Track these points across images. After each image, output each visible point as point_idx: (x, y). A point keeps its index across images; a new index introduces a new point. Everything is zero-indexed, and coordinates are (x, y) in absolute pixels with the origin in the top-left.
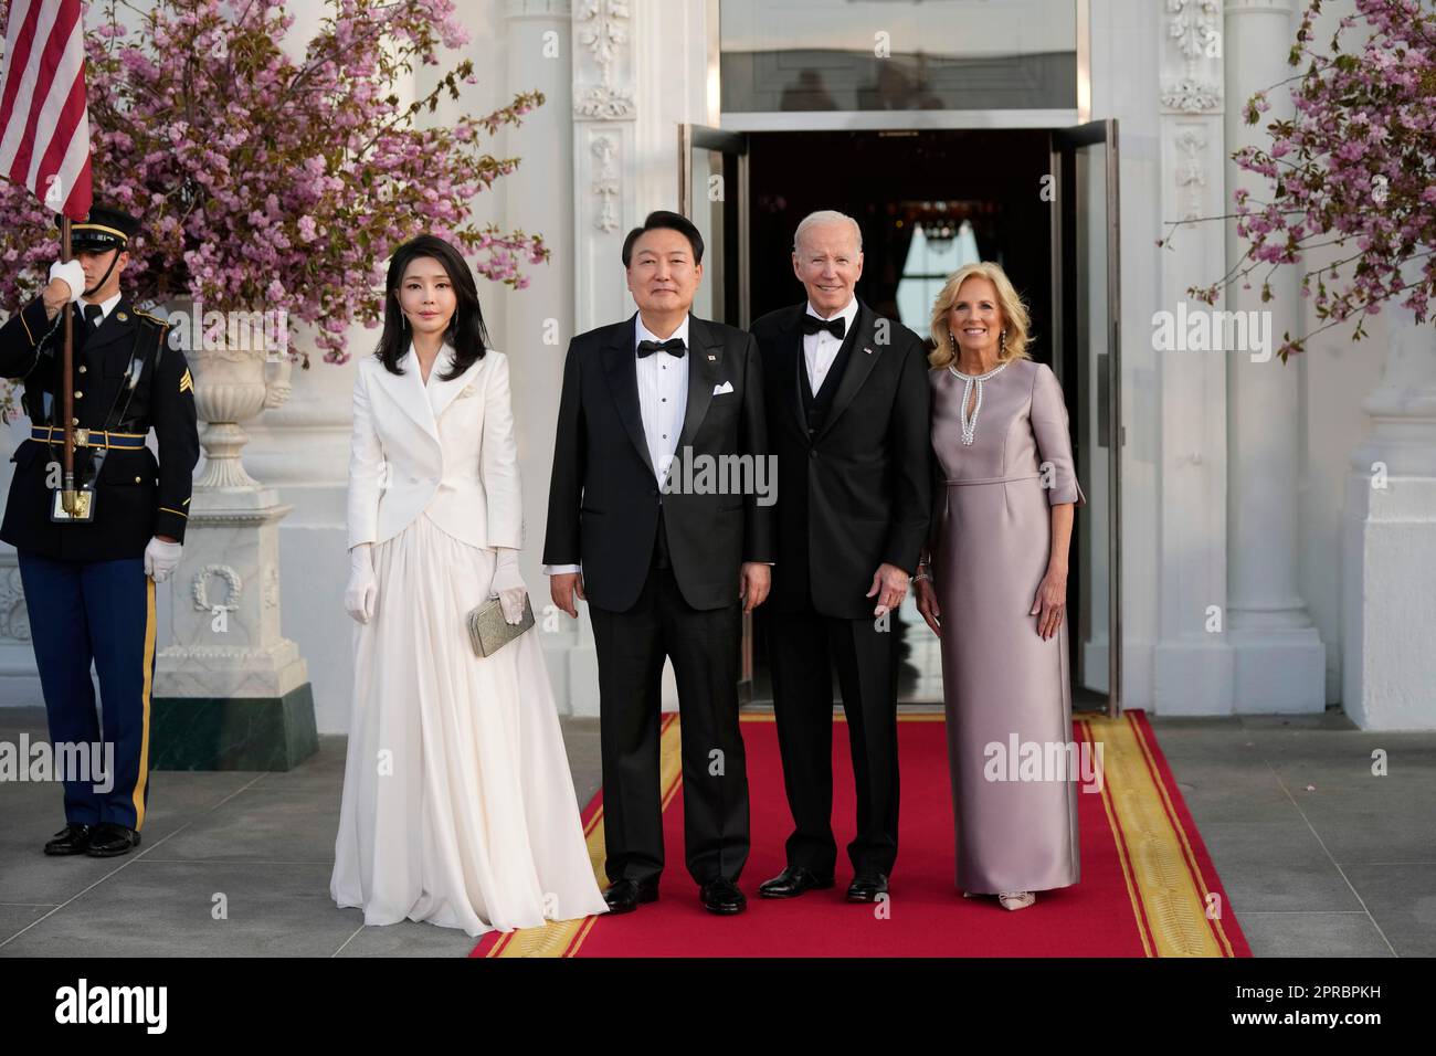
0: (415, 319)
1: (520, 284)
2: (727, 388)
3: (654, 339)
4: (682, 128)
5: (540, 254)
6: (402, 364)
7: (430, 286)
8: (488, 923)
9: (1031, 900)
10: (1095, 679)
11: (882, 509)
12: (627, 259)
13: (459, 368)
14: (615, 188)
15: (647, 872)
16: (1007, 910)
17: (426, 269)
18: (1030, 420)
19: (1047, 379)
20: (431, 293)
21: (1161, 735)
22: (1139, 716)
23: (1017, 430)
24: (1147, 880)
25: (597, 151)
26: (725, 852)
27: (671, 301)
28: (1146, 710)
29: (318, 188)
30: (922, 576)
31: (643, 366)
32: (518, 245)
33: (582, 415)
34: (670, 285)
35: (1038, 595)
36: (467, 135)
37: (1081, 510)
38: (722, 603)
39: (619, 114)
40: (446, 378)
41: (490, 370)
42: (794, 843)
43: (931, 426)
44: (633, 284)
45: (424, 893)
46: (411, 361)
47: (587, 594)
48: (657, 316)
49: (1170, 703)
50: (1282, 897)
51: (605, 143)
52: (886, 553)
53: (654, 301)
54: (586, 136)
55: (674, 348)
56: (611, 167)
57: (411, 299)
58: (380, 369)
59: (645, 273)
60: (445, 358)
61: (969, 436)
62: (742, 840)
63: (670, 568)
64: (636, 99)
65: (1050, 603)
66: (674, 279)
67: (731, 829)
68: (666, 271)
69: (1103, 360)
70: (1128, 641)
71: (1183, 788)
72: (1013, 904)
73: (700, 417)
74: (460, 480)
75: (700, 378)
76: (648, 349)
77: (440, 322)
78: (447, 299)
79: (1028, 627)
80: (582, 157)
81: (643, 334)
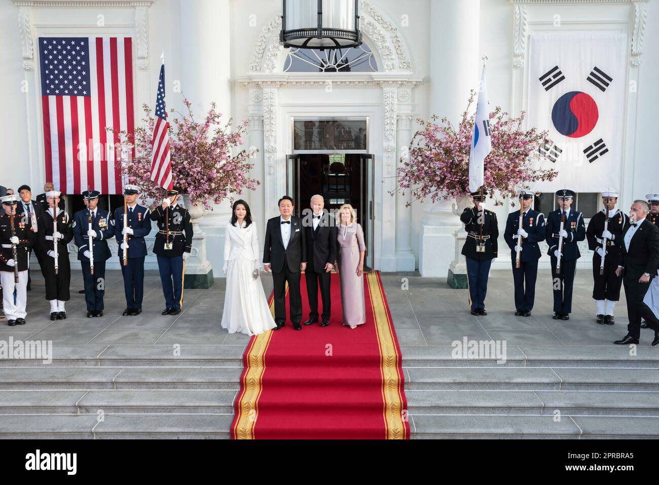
0: (238, 216)
1: (254, 189)
2: (298, 230)
3: (284, 221)
4: (287, 155)
5: (258, 183)
6: (235, 224)
7: (241, 210)
8: (252, 333)
9: (356, 326)
10: (369, 264)
11: (327, 251)
12: (279, 205)
13: (247, 226)
14: (273, 165)
15: (282, 321)
16: (351, 328)
17: (241, 206)
18: (356, 235)
19: (360, 227)
20: (242, 211)
21: (382, 278)
22: (378, 272)
23: (354, 237)
24: (378, 320)
25: (269, 158)
26: (298, 317)
27: (288, 214)
28: (379, 270)
29: (215, 176)
30: (335, 264)
31: (282, 226)
32: (254, 182)
33: (270, 235)
34: (287, 211)
35: (358, 268)
36: (244, 159)
37: (366, 253)
38: (297, 271)
39: (274, 151)
40: (245, 228)
41: (253, 226)
42: (311, 314)
43: (337, 236)
44: (280, 210)
45: (240, 326)
46: (237, 224)
47: (271, 268)
48: (285, 217)
49: (384, 269)
50: (405, 325)
51: (271, 157)
52: (328, 261)
53: (285, 214)
54: (267, 155)
55: (288, 222)
56: (272, 162)
57: (237, 212)
58: (231, 225)
59: (283, 208)
60: (244, 224)
61: (344, 238)
62: (301, 315)
63: (287, 265)
64: (277, 148)
65: (360, 270)
66: (288, 210)
67: (299, 313)
68: (287, 208)
69: (371, 202)
70: (375, 256)
71: (386, 293)
72: (353, 328)
73: (293, 236)
74: (248, 248)
75: (293, 228)
76: (283, 223)
77: (243, 217)
78: (245, 212)
79: (356, 274)
80: (266, 160)
81: (282, 220)
